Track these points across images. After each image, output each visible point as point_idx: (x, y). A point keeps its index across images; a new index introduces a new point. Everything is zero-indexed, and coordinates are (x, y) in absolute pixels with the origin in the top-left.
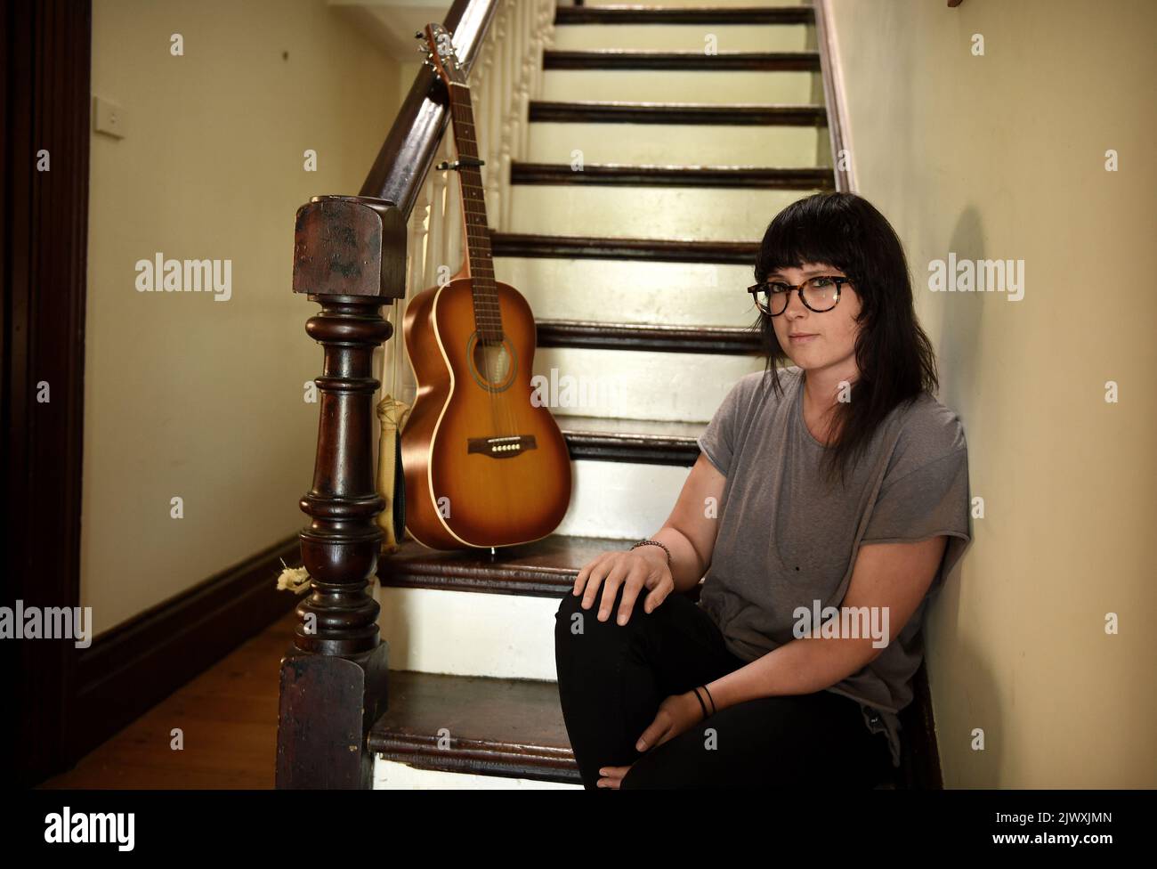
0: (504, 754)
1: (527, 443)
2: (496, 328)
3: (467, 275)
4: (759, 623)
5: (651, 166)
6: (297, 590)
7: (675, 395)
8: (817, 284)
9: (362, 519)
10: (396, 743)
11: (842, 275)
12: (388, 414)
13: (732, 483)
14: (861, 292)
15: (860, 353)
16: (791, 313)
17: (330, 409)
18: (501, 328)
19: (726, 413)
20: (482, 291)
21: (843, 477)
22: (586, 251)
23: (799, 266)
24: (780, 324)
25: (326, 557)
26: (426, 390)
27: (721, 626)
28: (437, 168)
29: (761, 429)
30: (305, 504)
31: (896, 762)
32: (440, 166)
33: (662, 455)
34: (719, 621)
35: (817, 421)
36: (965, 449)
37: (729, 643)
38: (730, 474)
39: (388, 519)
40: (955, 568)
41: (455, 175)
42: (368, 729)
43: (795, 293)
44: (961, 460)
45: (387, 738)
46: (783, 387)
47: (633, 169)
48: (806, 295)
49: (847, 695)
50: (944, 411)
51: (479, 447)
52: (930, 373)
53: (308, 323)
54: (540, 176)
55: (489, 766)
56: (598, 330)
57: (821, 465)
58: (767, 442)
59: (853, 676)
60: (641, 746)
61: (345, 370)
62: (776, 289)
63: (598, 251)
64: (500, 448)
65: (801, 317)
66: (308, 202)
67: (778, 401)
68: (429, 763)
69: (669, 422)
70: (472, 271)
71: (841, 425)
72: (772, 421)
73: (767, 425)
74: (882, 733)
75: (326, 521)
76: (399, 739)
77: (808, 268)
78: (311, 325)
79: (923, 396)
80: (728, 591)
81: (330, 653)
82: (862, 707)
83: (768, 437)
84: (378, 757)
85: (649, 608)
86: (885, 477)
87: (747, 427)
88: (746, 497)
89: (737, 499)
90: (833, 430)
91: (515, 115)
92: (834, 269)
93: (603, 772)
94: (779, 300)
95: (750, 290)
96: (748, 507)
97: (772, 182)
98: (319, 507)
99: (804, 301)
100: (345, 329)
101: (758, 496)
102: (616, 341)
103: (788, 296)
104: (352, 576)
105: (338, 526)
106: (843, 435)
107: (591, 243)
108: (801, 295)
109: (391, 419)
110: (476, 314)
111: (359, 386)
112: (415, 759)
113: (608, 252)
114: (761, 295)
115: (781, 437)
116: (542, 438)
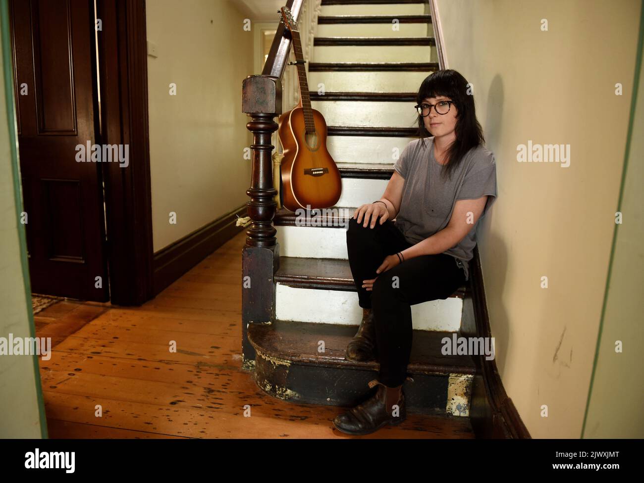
0: (325, 281)
1: (325, 171)
2: (313, 126)
3: (301, 106)
4: (419, 231)
5: (365, 63)
6: (244, 226)
7: (378, 153)
8: (441, 104)
9: (269, 197)
10: (285, 278)
11: (451, 100)
12: (276, 159)
13: (407, 182)
14: (458, 107)
15: (457, 130)
16: (431, 115)
17: (257, 156)
18: (314, 127)
19: (404, 155)
20: (307, 112)
21: (450, 177)
22: (341, 97)
23: (435, 97)
24: (427, 120)
25: (257, 212)
26: (287, 151)
27: (404, 233)
28: (288, 64)
29: (418, 160)
30: (248, 192)
31: (467, 279)
32: (289, 64)
33: (375, 175)
34: (403, 231)
35: (440, 157)
36: (495, 164)
37: (406, 238)
38: (406, 178)
39: (278, 198)
40: (490, 208)
41: (295, 67)
42: (274, 273)
43: (433, 107)
44: (493, 168)
45: (281, 277)
46: (426, 144)
47: (358, 64)
48: (437, 108)
49: (450, 254)
50: (487, 151)
51: (308, 172)
52: (481, 137)
53: (248, 124)
54: (320, 68)
55: (319, 286)
56: (348, 128)
57: (441, 172)
58: (420, 166)
59: (452, 248)
60: (378, 272)
61: (262, 142)
62: (425, 106)
63: (346, 98)
64: (316, 173)
65: (435, 116)
66: (246, 78)
67: (424, 150)
68: (297, 286)
69: (376, 164)
70: (303, 105)
71: (449, 157)
72: (422, 158)
73: (420, 159)
74: (462, 268)
75: (256, 198)
76: (286, 277)
77: (438, 98)
78: (248, 125)
79: (479, 146)
80: (406, 220)
81: (260, 246)
82: (456, 259)
83: (421, 163)
84: (278, 284)
85: (381, 222)
86: (466, 175)
87: (413, 160)
88: (413, 185)
89: (410, 186)
90: (445, 160)
91: (309, 43)
92: (447, 98)
93: (364, 282)
94: (426, 111)
95: (415, 107)
96: (414, 189)
97: (413, 69)
98: (254, 194)
99: (436, 110)
100: (262, 126)
101: (418, 186)
102: (355, 133)
103: (430, 109)
104: (266, 218)
105: (261, 200)
106: (450, 161)
107: (343, 94)
108: (435, 108)
109: (277, 161)
110: (305, 121)
111: (267, 148)
112: (292, 284)
113: (349, 98)
114: (419, 109)
115: (426, 163)
116: (330, 170)
